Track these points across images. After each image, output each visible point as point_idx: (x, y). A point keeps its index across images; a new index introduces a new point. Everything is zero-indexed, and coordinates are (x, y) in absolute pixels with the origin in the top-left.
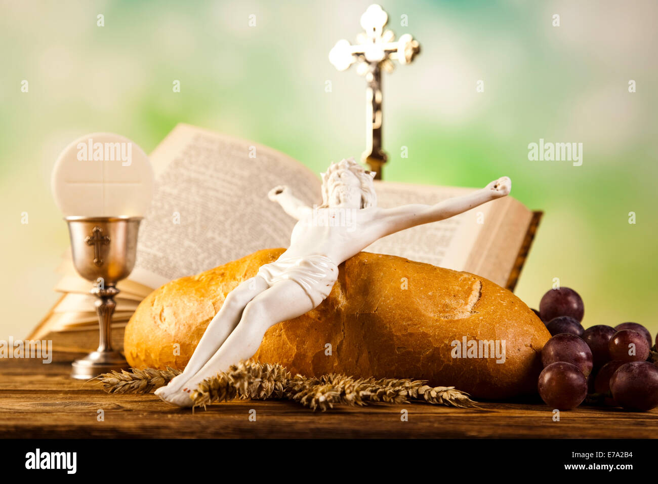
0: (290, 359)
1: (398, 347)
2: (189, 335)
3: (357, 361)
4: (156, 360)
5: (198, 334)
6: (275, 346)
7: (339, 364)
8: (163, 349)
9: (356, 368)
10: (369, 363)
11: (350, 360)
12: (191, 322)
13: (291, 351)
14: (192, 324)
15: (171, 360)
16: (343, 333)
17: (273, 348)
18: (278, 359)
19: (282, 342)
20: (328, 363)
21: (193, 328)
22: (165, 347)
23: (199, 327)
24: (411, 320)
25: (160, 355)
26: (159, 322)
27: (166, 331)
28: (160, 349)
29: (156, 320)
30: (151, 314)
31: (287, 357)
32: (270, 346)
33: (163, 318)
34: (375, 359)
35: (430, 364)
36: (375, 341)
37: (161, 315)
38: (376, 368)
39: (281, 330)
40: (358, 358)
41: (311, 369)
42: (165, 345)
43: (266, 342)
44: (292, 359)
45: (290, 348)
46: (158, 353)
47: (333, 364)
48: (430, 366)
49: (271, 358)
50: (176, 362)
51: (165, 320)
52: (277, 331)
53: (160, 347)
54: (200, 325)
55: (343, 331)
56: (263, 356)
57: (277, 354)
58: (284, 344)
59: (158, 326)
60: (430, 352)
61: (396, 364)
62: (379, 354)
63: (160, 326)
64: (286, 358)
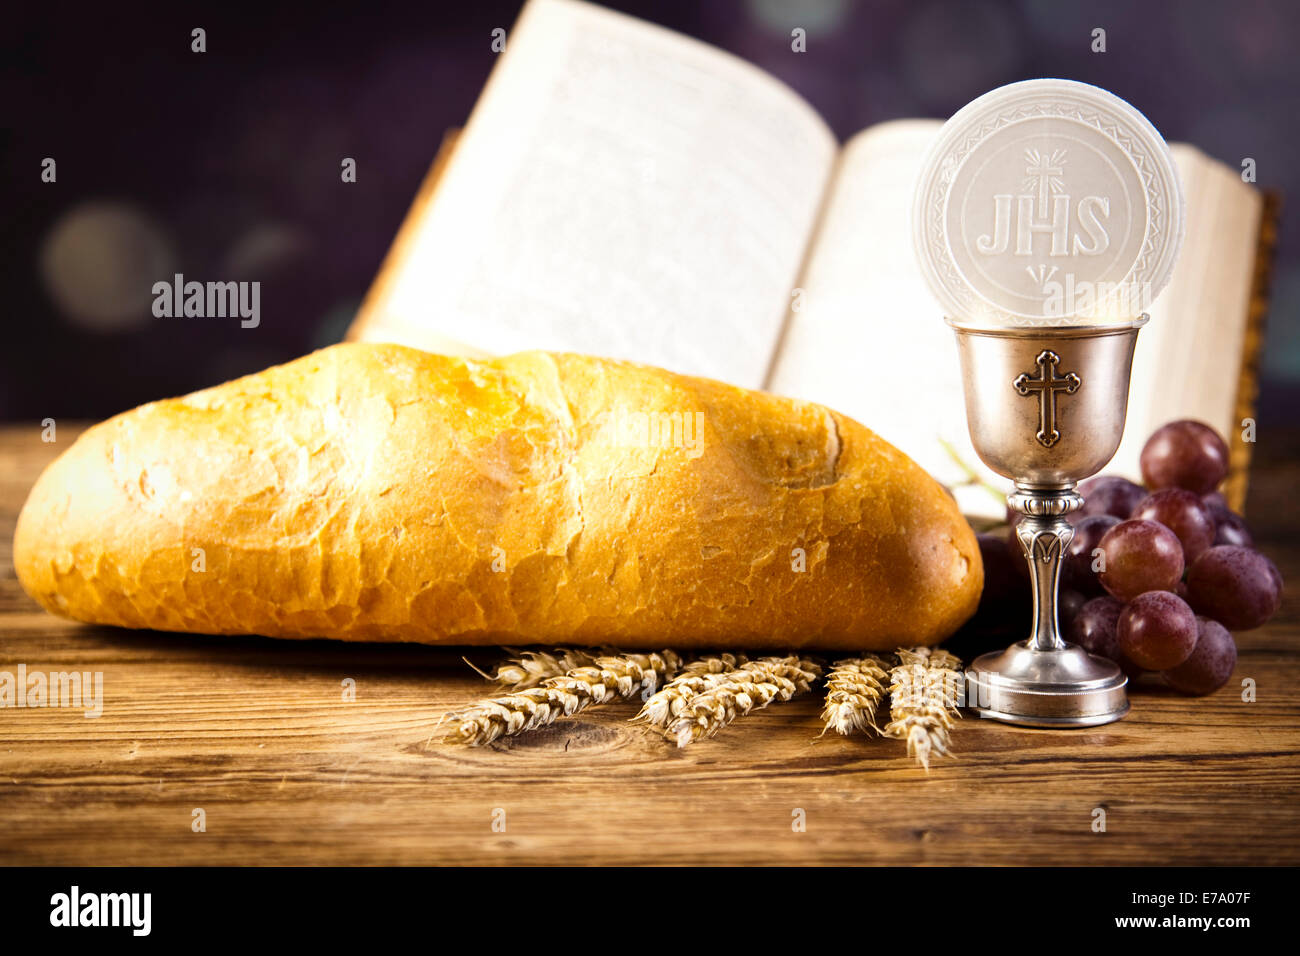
0: (461, 574)
1: (706, 547)
2: (221, 526)
3: (611, 578)
4: (131, 579)
5: (243, 523)
6: (430, 547)
7: (571, 582)
8: (154, 555)
9: (608, 590)
10: (640, 579)
11: (594, 574)
12: (222, 497)
13: (465, 557)
14: (226, 502)
15: (173, 579)
16: (579, 519)
17: (422, 552)
18: (434, 574)
19: (445, 538)
20: (546, 580)
21: (230, 510)
22: (161, 552)
23: (243, 508)
24: (728, 491)
25: (145, 568)
26: (139, 497)
27: (161, 516)
28: (148, 555)
29: (131, 492)
30: (116, 481)
31: (456, 570)
32: (418, 547)
33: (148, 491)
34: (653, 571)
35: (767, 580)
36: (655, 535)
37: (142, 483)
38: (653, 590)
39: (443, 512)
40: (614, 570)
41: (506, 593)
42: (162, 546)
43: (406, 539)
44: (467, 574)
45: (462, 551)
46: (139, 565)
47: (556, 583)
48: (768, 584)
49: (418, 571)
50: (185, 584)
51: (153, 492)
52: (434, 515)
53: (147, 552)
54: (245, 505)
55: (579, 513)
56: (399, 569)
57: (432, 563)
58: (449, 542)
59: (140, 505)
60: (771, 556)
61: (699, 582)
62: (662, 560)
63: (143, 507)
64: (453, 571)
